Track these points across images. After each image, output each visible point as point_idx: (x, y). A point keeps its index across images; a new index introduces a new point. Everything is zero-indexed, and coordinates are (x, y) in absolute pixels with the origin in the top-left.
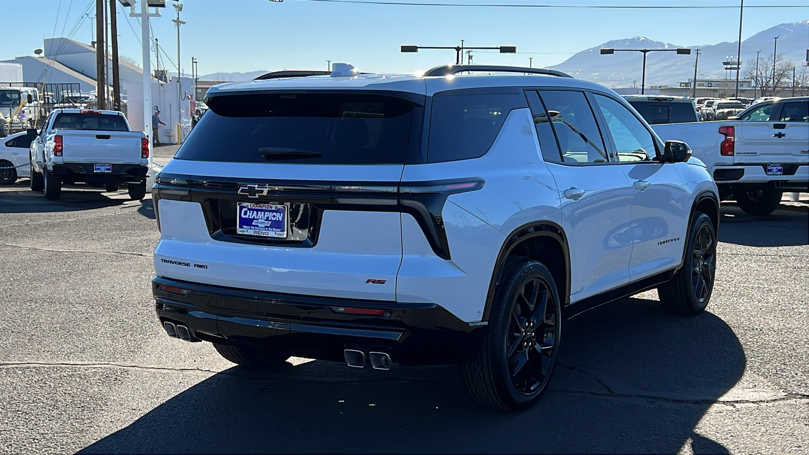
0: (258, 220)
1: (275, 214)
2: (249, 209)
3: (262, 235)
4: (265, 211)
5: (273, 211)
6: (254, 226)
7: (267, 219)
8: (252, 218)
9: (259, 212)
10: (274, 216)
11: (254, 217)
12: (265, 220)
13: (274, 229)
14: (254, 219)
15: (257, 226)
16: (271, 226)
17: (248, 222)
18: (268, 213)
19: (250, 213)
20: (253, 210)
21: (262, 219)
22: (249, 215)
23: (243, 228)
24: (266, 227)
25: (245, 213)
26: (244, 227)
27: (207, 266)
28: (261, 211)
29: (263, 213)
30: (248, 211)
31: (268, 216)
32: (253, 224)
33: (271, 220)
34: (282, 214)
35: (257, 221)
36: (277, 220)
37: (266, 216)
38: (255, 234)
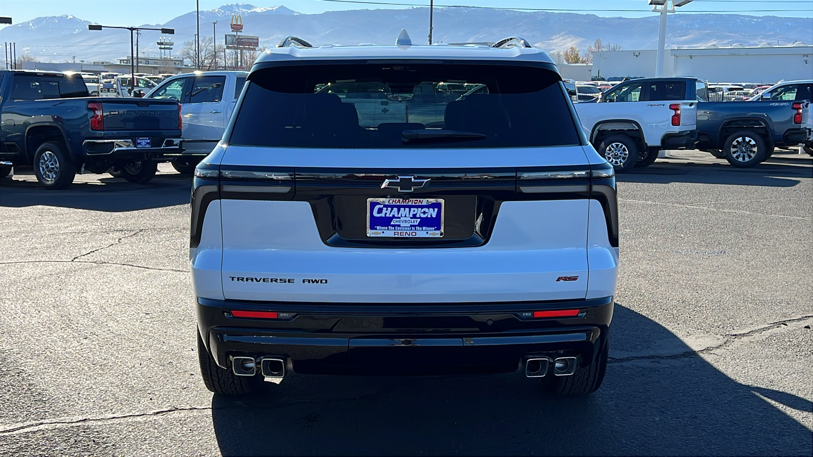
0: (400, 218)
1: (426, 210)
2: (386, 206)
3: (407, 236)
4: (410, 207)
5: (422, 207)
6: (393, 226)
7: (414, 216)
8: (391, 216)
9: (402, 209)
10: (424, 213)
11: (393, 215)
12: (411, 218)
13: (424, 228)
14: (394, 217)
15: (399, 226)
16: (420, 225)
17: (386, 222)
18: (416, 209)
19: (387, 210)
20: (392, 207)
21: (405, 216)
22: (386, 214)
23: (376, 229)
24: (411, 226)
25: (380, 211)
26: (378, 227)
27: (326, 281)
28: (405, 207)
29: (407, 209)
30: (385, 209)
31: (415, 213)
32: (392, 223)
33: (420, 218)
34: (436, 210)
35: (397, 220)
36: (429, 216)
37: (412, 213)
38: (396, 236)
